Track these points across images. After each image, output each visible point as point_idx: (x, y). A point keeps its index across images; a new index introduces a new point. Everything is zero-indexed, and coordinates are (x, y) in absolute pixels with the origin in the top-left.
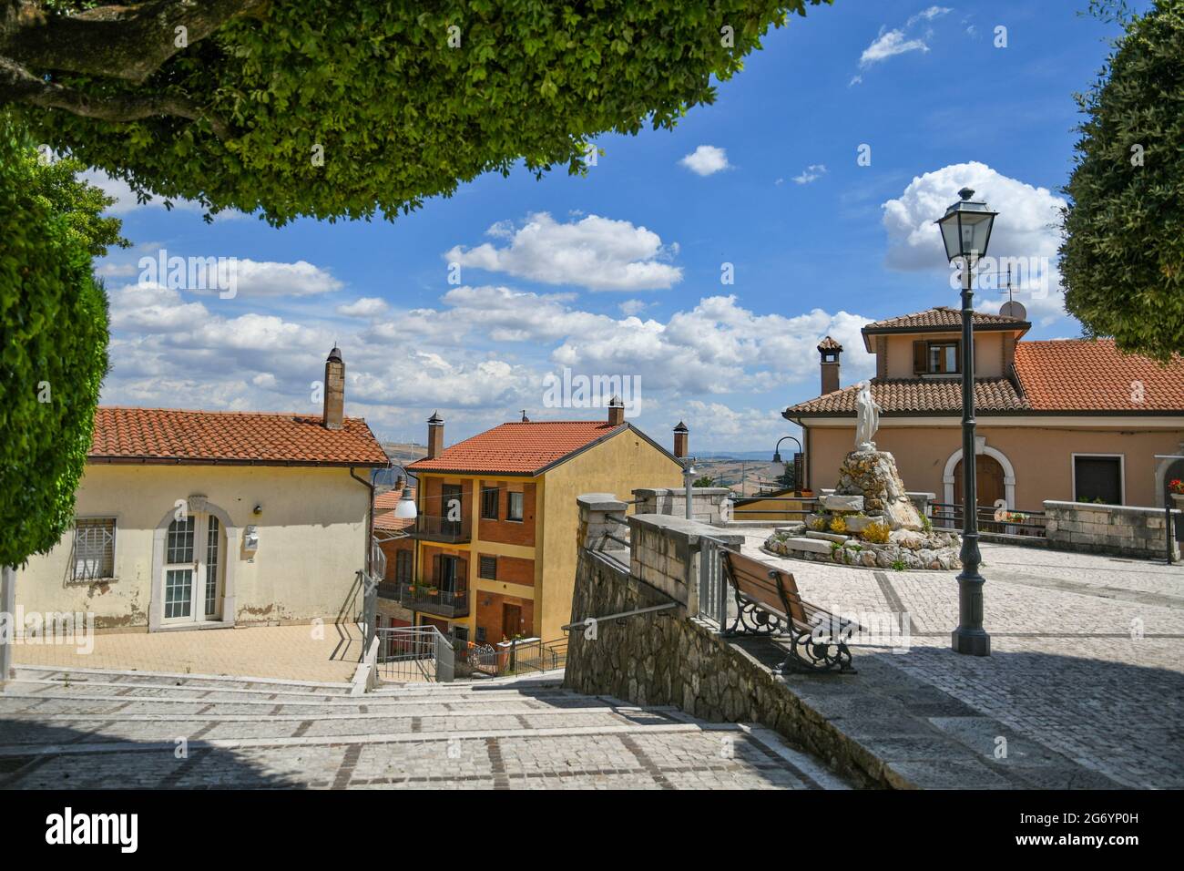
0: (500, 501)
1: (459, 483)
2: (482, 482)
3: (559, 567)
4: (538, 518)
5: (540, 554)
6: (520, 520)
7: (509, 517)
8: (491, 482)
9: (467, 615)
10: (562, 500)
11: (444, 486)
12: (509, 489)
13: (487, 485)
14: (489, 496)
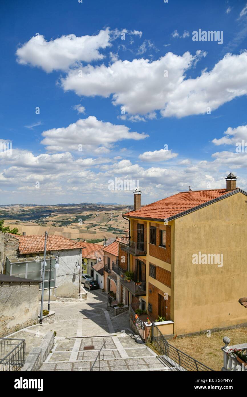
0: (157, 235)
1: (143, 223)
2: (150, 223)
3: (187, 277)
4: (172, 247)
5: (173, 268)
6: (164, 246)
7: (161, 244)
8: (154, 224)
9: (145, 295)
10: (188, 236)
11: (138, 224)
12: (161, 228)
13: (152, 225)
14: (153, 231)
